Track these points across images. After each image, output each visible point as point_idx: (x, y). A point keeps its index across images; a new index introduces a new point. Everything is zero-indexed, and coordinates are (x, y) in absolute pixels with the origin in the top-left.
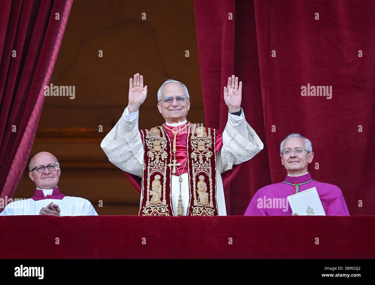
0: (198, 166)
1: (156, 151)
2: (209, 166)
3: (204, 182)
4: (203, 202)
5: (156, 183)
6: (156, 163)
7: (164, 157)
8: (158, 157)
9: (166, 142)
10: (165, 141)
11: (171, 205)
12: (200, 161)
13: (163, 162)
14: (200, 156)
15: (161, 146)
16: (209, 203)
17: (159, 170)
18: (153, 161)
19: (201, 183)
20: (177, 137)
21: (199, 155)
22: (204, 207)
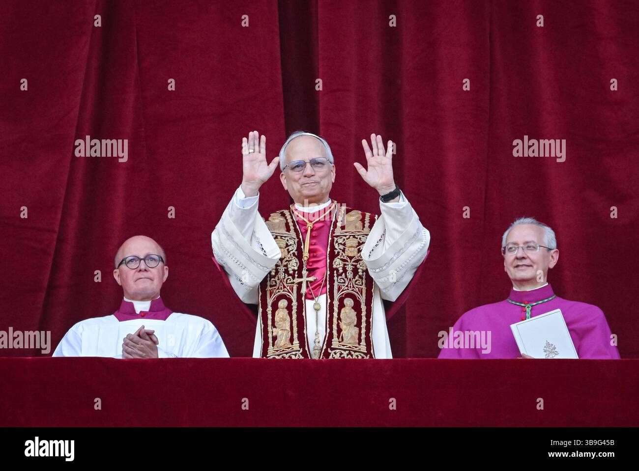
0: (344, 281)
2: (362, 283)
3: (353, 310)
4: (348, 342)
5: (281, 314)
6: (278, 279)
7: (293, 268)
8: (282, 269)
9: (296, 242)
10: (295, 239)
11: (307, 349)
12: (348, 274)
13: (290, 277)
14: (348, 265)
15: (287, 248)
16: (359, 345)
17: (284, 291)
18: (274, 277)
19: (347, 311)
20: (312, 230)
21: (347, 263)
22: (350, 350)
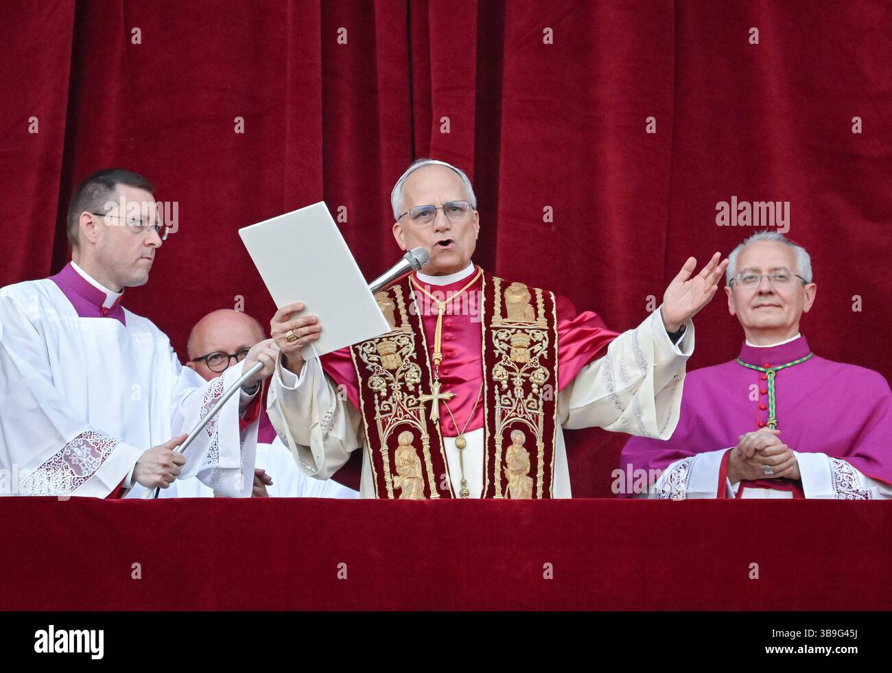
0: (510, 403)
1: (388, 370)
7: (413, 381)
10: (410, 335)
12: (515, 392)
14: (516, 377)
15: (400, 352)
19: (516, 451)
21: (514, 374)
